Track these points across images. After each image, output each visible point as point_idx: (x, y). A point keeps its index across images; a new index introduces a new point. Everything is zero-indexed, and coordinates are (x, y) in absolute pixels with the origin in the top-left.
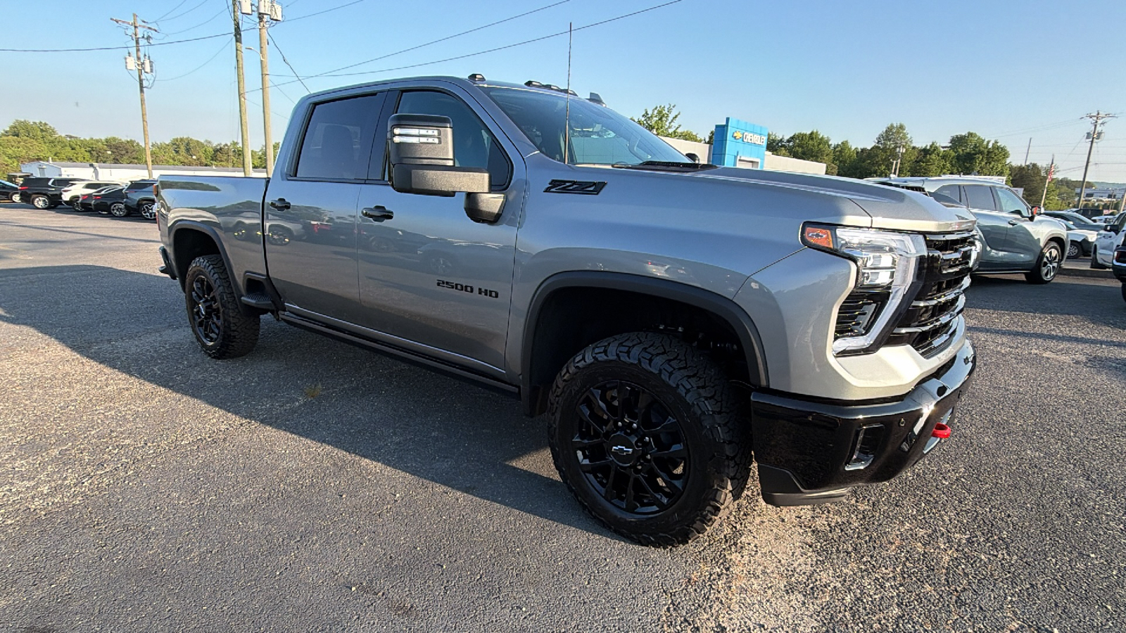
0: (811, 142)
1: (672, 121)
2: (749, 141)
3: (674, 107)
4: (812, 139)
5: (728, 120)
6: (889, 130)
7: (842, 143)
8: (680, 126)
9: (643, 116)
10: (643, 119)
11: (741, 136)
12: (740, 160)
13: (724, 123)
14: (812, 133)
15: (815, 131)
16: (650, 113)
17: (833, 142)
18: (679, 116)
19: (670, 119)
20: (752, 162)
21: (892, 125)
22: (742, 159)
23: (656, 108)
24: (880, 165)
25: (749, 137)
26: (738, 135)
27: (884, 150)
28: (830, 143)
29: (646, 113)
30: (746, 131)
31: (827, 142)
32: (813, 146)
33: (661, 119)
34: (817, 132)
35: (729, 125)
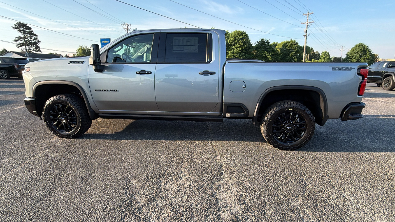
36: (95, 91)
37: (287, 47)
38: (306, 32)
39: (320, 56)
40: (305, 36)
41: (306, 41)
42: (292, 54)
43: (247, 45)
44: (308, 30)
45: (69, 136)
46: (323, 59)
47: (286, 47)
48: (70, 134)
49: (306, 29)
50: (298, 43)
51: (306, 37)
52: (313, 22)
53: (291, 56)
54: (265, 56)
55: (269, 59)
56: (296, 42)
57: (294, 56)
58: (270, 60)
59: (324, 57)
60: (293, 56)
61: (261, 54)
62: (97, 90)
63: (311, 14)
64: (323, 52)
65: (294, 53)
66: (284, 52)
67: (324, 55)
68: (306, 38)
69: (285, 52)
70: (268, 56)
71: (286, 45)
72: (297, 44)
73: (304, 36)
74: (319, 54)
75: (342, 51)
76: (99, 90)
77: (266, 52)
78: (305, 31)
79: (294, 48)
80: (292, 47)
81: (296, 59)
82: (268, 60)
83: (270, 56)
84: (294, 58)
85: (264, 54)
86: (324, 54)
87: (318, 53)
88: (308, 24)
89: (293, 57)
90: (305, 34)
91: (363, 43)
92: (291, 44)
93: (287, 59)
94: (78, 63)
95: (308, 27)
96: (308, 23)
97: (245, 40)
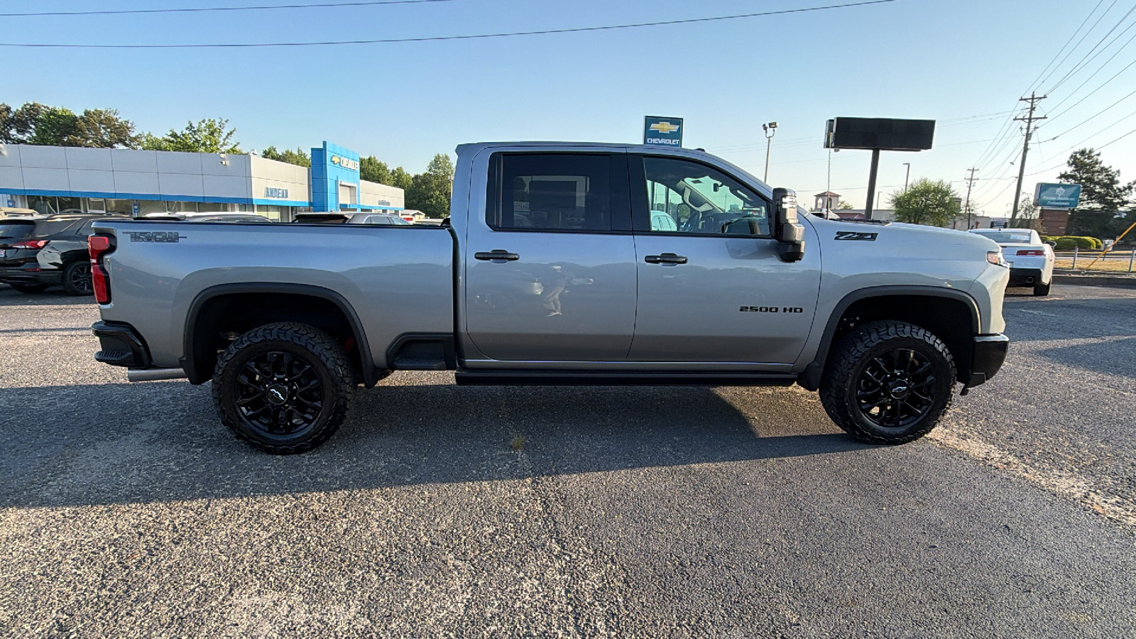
0: (371, 167)
1: (227, 137)
2: (346, 166)
3: (226, 121)
4: (371, 164)
5: (325, 143)
6: (437, 159)
7: (398, 169)
8: (238, 143)
9: (187, 128)
10: (188, 132)
11: (339, 161)
12: (341, 185)
13: (322, 147)
14: (370, 159)
15: (373, 156)
16: (196, 125)
17: (390, 168)
18: (235, 132)
19: (224, 136)
20: (349, 187)
21: (439, 156)
22: (343, 183)
23: (204, 121)
24: (434, 191)
25: (345, 162)
26: (336, 160)
27: (436, 177)
28: (388, 168)
29: (191, 125)
30: (342, 156)
31: (384, 168)
32: (373, 170)
33: (212, 134)
34: (374, 158)
35: (327, 149)
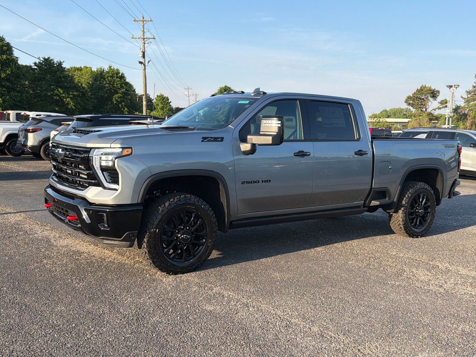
36: (242, 184)
37: (105, 82)
38: (144, 56)
39: (155, 104)
40: (142, 64)
41: (145, 74)
42: (117, 99)
43: (11, 70)
44: (145, 52)
45: (191, 267)
46: (160, 110)
47: (103, 81)
48: (192, 264)
49: (142, 50)
50: (125, 76)
51: (145, 65)
52: (154, 38)
53: (115, 102)
54: (58, 98)
55: (69, 107)
56: (121, 73)
57: (120, 102)
58: (72, 108)
59: (161, 105)
60: (118, 101)
61: (49, 94)
62: (245, 182)
63: (149, 21)
64: (158, 96)
65: (121, 97)
66: (99, 92)
67: (161, 103)
68: (145, 68)
69: (101, 93)
70: (66, 98)
71: (99, 76)
72: (122, 77)
73: (140, 63)
74: (151, 98)
75: (189, 97)
76: (247, 182)
77: (59, 89)
78: (141, 53)
79: (119, 85)
80: (115, 83)
81: (126, 109)
82: (67, 108)
83: (71, 98)
84: (121, 107)
85: (57, 95)
86: (160, 100)
87: (149, 97)
88: (144, 40)
89: (120, 105)
90: (142, 60)
91: (230, 87)
92: (112, 77)
93: (108, 108)
94: (216, 139)
95: (146, 45)
96: (144, 38)
97: (6, 57)
